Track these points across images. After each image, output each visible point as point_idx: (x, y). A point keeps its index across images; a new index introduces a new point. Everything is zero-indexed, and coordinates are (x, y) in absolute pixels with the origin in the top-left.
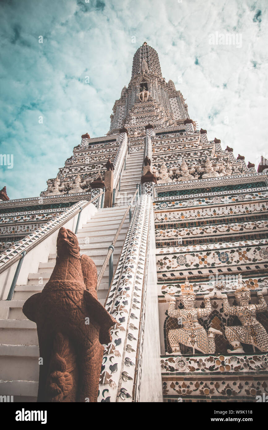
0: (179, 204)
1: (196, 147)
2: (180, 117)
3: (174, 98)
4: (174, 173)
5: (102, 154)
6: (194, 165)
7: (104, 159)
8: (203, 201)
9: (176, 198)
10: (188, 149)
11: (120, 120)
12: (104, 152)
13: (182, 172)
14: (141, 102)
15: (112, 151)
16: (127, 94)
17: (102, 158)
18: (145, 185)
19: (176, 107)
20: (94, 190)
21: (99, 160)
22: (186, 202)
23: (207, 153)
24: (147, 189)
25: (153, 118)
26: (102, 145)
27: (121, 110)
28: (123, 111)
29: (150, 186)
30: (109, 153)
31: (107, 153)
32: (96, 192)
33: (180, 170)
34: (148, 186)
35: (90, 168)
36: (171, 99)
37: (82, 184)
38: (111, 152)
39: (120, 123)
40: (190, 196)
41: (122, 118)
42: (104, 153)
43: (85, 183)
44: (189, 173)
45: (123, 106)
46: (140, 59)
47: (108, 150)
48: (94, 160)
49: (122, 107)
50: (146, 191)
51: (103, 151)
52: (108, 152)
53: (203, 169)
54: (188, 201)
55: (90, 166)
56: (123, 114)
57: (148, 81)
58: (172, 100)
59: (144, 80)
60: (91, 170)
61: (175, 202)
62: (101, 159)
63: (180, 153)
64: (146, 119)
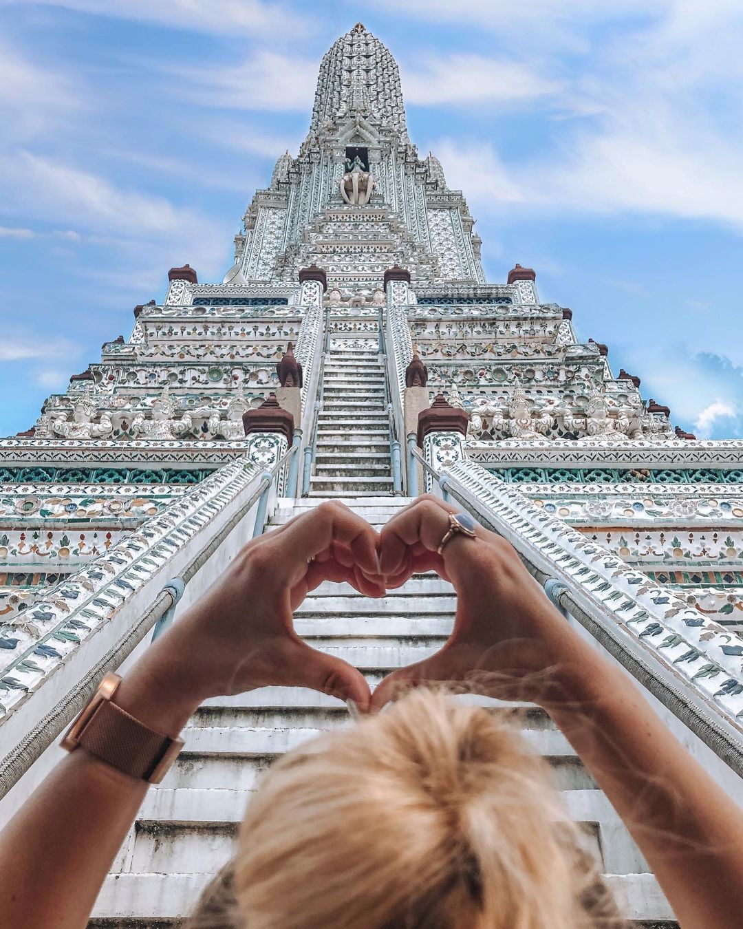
0: (558, 508)
1: (550, 353)
2: (458, 270)
3: (442, 210)
4: (485, 426)
5: (239, 337)
6: (550, 408)
7: (247, 356)
8: (639, 505)
9: (542, 492)
10: (523, 357)
11: (268, 253)
12: (248, 333)
13: (513, 422)
14: (345, 203)
15: (274, 334)
16: (295, 176)
17: (243, 353)
18: (434, 440)
19: (447, 239)
20: (257, 437)
21: (232, 357)
22: (582, 504)
23: (587, 376)
24: (442, 454)
25: (384, 258)
26: (243, 310)
27: (273, 223)
28: (280, 228)
29: (449, 442)
30: (264, 338)
31: (258, 337)
32: (266, 444)
33: (507, 415)
34: (443, 443)
35: (203, 377)
36: (434, 212)
37: (177, 424)
38: (272, 338)
39: (265, 264)
40: (587, 489)
41: (276, 248)
42: (247, 337)
43: (186, 421)
44: (536, 430)
45: (280, 213)
46: (345, 73)
47: (262, 329)
48: (212, 353)
49: (274, 213)
50: (439, 459)
51: (243, 330)
52: (262, 334)
53: (578, 421)
54: (586, 501)
55: (203, 372)
56: (278, 238)
57: (370, 142)
58: (435, 215)
59: (357, 137)
60: (206, 383)
61: (546, 502)
62: (238, 353)
63: (504, 367)
64: (363, 258)
